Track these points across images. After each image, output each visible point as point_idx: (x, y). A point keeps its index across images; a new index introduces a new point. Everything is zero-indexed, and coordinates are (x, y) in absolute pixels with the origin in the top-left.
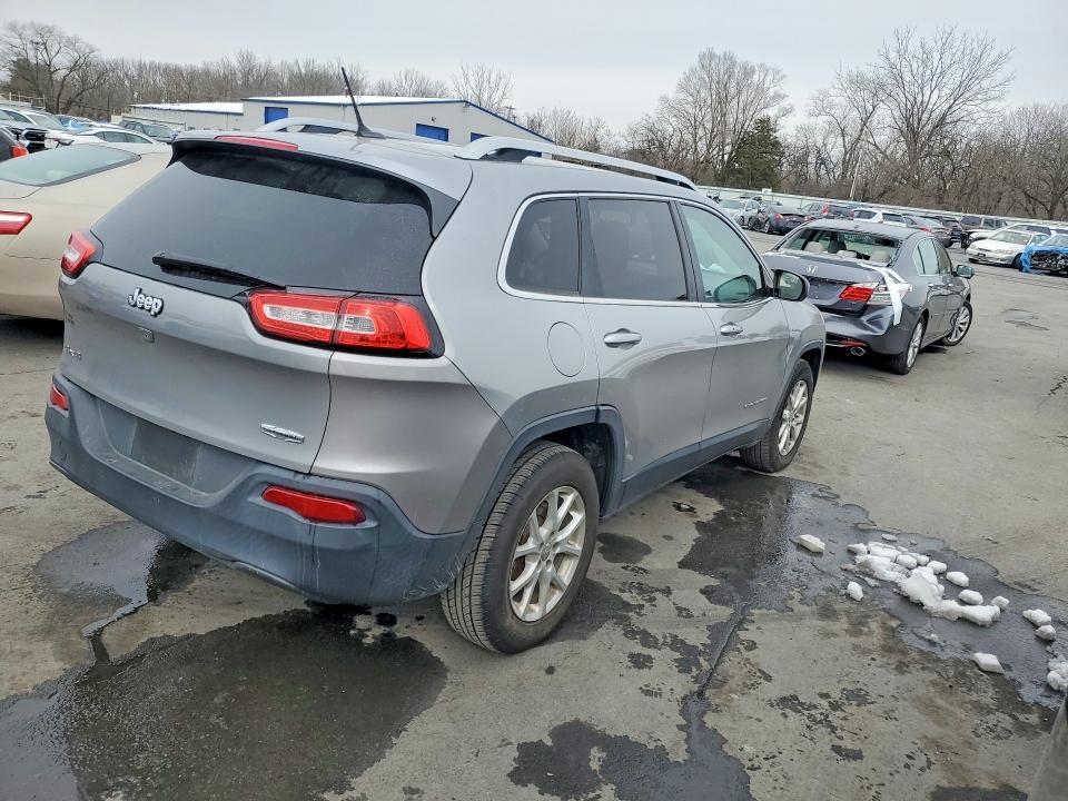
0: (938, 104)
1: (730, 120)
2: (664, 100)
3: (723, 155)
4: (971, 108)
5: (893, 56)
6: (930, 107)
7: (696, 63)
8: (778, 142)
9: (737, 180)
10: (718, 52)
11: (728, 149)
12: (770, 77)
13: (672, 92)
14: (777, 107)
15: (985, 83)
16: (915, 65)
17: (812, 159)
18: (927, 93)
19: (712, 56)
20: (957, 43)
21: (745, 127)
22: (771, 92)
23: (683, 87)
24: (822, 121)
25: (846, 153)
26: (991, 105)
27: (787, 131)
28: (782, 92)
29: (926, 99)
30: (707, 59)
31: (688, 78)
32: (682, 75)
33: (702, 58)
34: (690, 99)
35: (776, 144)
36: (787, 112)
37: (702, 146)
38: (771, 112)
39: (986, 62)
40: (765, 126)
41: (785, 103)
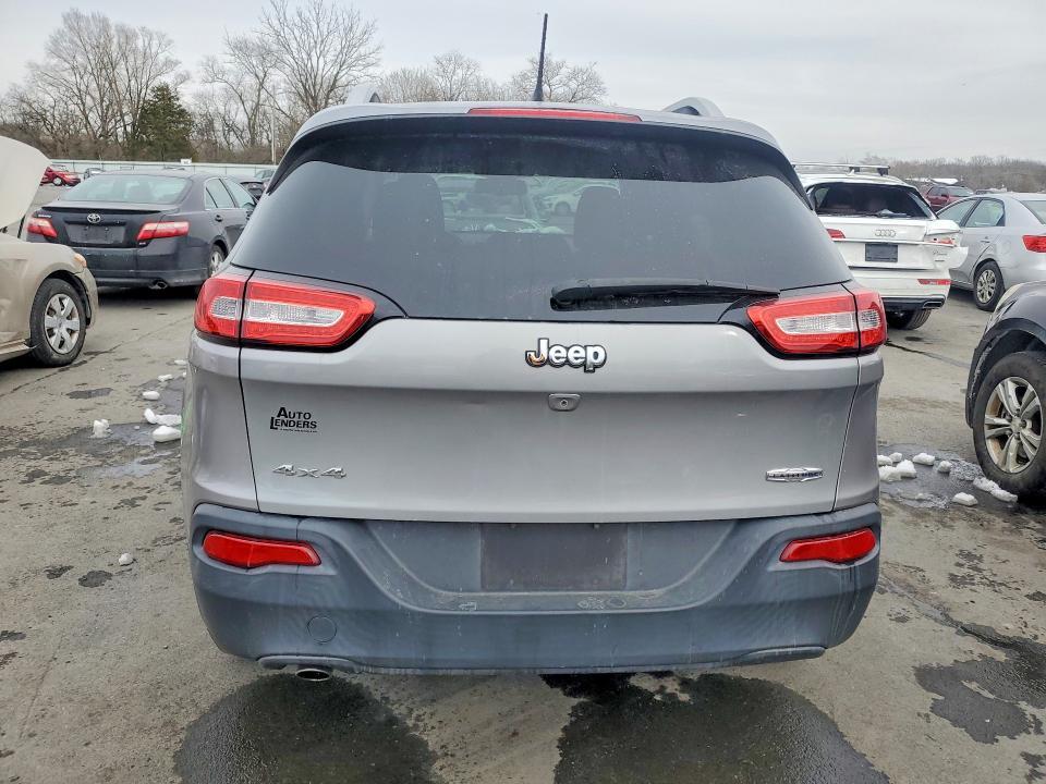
0: (326, 70)
1: (122, 86)
2: (32, 66)
3: (125, 126)
4: (355, 73)
5: (275, 23)
6: (320, 72)
7: (60, 25)
8: (183, 111)
9: (150, 152)
10: (86, 12)
11: (128, 119)
12: (155, 42)
13: (41, 57)
14: (172, 74)
15: (362, 50)
16: (296, 32)
17: (218, 125)
18: (314, 59)
19: (78, 17)
20: (329, 14)
21: (142, 95)
22: (161, 58)
23: (55, 50)
24: (218, 86)
25: (249, 119)
26: (371, 70)
27: (187, 98)
28: (173, 58)
29: (315, 65)
30: (74, 20)
31: (55, 42)
32: (48, 38)
33: (66, 19)
34: (67, 66)
35: (182, 112)
36: (184, 78)
37: (94, 117)
38: (167, 79)
39: (358, 32)
40: (164, 93)
41: (180, 69)
